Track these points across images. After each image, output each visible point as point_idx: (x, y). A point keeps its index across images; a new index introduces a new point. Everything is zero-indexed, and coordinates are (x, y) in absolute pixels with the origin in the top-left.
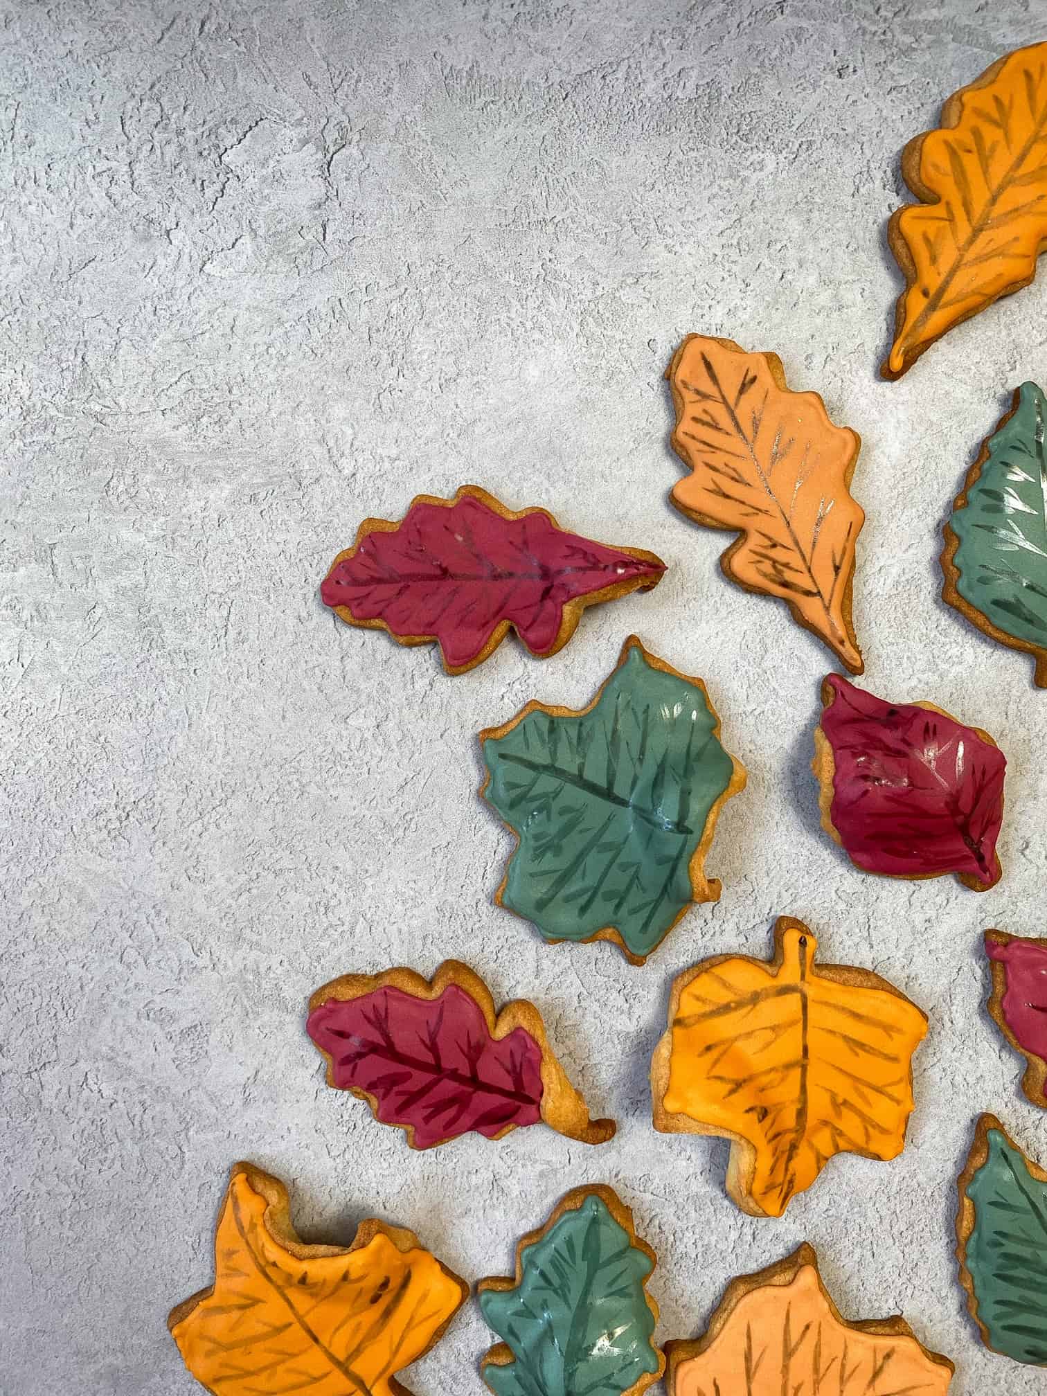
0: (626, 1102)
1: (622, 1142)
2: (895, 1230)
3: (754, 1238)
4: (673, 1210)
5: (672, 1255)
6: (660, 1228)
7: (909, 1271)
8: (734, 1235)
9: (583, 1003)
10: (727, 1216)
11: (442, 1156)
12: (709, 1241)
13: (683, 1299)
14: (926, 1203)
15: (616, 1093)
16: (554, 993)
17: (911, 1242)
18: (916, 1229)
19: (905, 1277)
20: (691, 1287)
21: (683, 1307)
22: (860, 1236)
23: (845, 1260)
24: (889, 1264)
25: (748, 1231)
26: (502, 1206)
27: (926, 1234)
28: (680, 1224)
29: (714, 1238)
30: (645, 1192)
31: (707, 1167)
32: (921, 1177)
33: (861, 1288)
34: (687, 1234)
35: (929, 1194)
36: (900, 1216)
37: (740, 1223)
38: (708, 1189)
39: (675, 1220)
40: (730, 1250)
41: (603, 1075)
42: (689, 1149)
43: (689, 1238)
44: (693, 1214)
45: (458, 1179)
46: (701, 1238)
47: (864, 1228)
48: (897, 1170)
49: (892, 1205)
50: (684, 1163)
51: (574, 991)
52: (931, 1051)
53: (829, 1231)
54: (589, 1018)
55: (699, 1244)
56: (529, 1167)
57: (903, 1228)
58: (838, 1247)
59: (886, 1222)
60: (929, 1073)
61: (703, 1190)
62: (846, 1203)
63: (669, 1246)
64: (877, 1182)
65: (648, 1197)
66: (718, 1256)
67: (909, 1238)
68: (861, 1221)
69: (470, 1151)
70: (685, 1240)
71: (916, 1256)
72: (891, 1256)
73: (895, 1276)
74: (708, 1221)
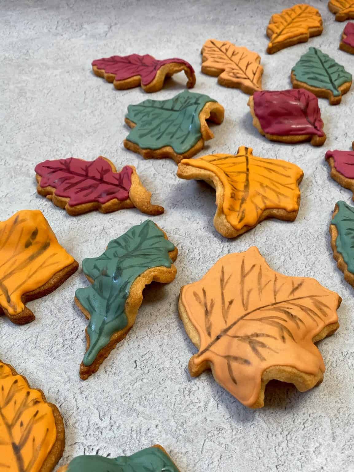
0: (170, 205)
1: (167, 217)
2: (301, 250)
3: (229, 252)
4: (189, 241)
5: (187, 258)
6: (182, 247)
7: (311, 266)
8: (219, 251)
9: (156, 176)
10: (215, 243)
11: (81, 221)
12: (206, 253)
13: (191, 276)
14: (315, 240)
15: (166, 202)
16: (143, 173)
17: (310, 254)
18: (312, 249)
19: (308, 268)
20: (196, 271)
21: (191, 279)
22: (283, 251)
23: (276, 261)
24: (300, 262)
25: (226, 250)
26: (105, 239)
27: (317, 251)
28: (192, 246)
29: (208, 252)
30: (176, 234)
31: (207, 226)
32: (311, 230)
33: (286, 272)
34: (195, 250)
35: (316, 236)
36: (302, 244)
37: (222, 247)
38: (207, 234)
39: (189, 245)
40: (217, 257)
41: (161, 196)
42: (198, 220)
43: (196, 252)
44: (199, 243)
45: (86, 230)
46: (202, 252)
47: (284, 249)
48: (299, 228)
49: (298, 240)
50: (195, 225)
51: (152, 173)
52: (309, 190)
53: (267, 249)
54: (158, 180)
55: (201, 254)
56: (121, 225)
57: (305, 248)
58: (272, 255)
59: (296, 246)
60: (309, 197)
61: (204, 234)
62: (275, 239)
63: (186, 254)
64: (290, 232)
65: (177, 236)
66: (210, 259)
67: (309, 252)
68: (283, 246)
69: (95, 220)
70: (194, 252)
71: (313, 259)
72: (301, 260)
73: (304, 267)
74: (206, 246)
